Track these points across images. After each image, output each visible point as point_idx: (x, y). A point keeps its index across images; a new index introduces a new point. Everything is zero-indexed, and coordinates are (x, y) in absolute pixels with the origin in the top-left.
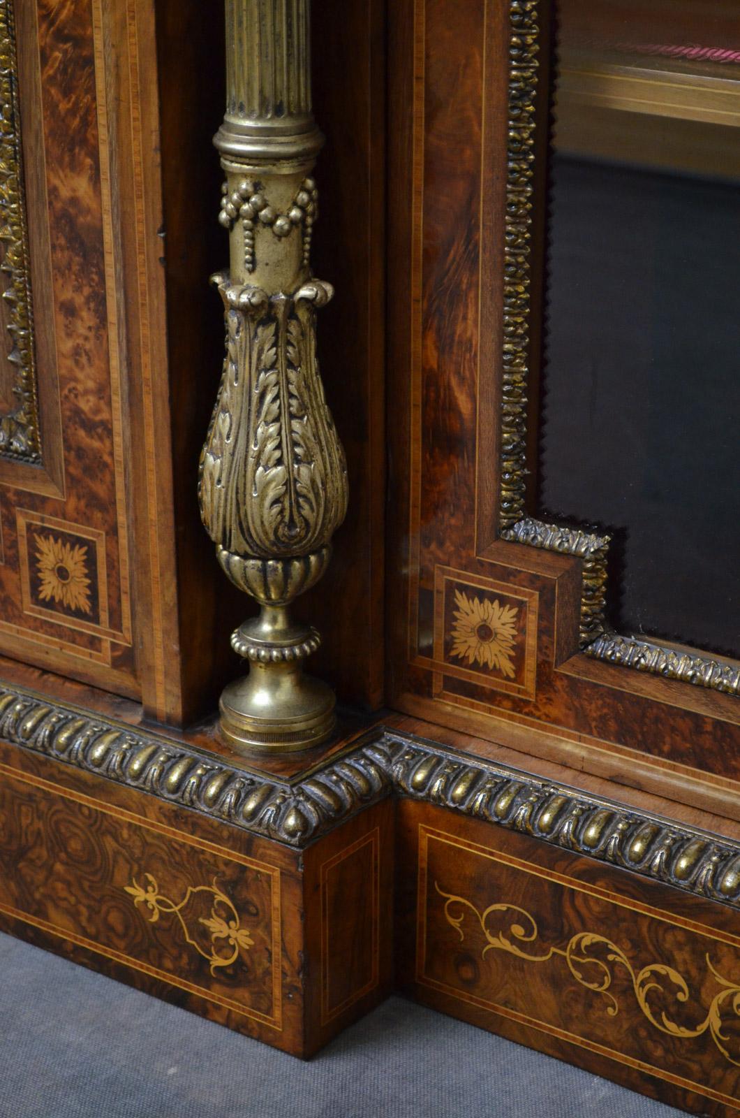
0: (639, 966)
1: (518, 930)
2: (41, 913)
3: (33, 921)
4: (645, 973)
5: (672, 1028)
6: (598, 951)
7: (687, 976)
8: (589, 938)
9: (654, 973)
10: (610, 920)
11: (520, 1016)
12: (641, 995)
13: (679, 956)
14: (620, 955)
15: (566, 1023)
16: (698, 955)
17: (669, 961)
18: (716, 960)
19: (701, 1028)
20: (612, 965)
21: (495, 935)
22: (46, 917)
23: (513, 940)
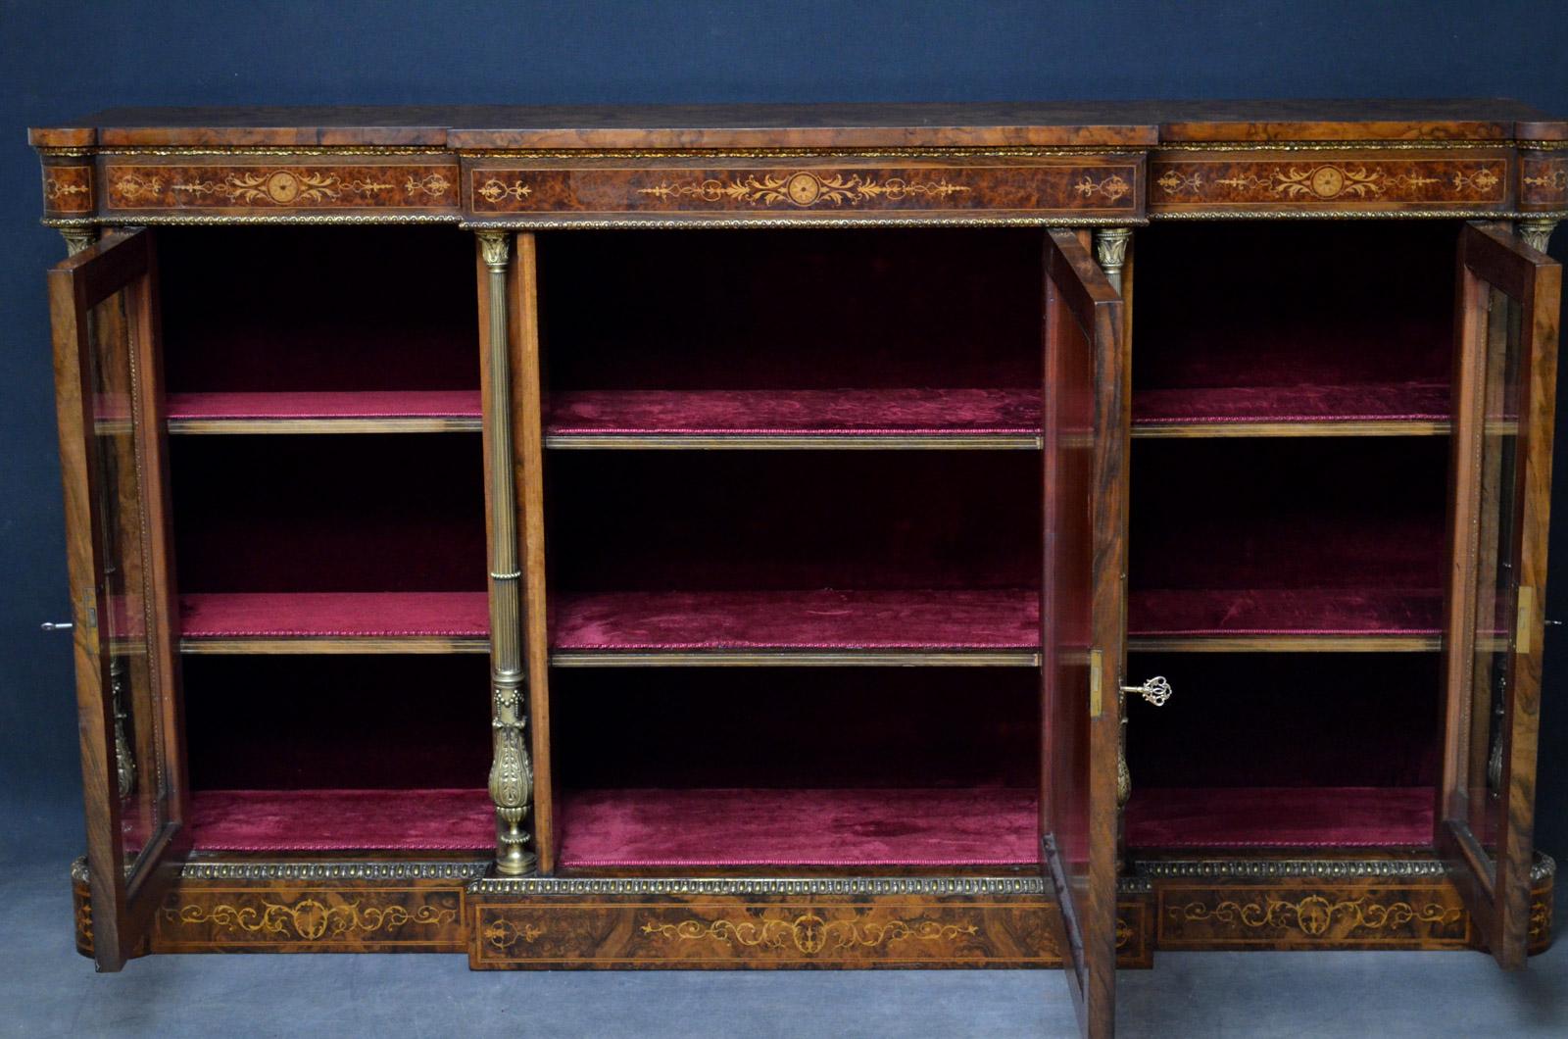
0: (1242, 906)
1: (1198, 911)
2: (1036, 955)
3: (1033, 959)
4: (1245, 909)
5: (1255, 924)
6: (1228, 907)
7: (1260, 906)
8: (1224, 904)
9: (1249, 908)
10: (1232, 896)
11: (1198, 941)
12: (1244, 917)
13: (1257, 899)
14: (1236, 906)
15: (1216, 937)
16: (1263, 896)
17: (1253, 902)
18: (1269, 896)
19: (1265, 920)
20: (1233, 910)
21: (1189, 915)
22: (1038, 956)
23: (1197, 915)
